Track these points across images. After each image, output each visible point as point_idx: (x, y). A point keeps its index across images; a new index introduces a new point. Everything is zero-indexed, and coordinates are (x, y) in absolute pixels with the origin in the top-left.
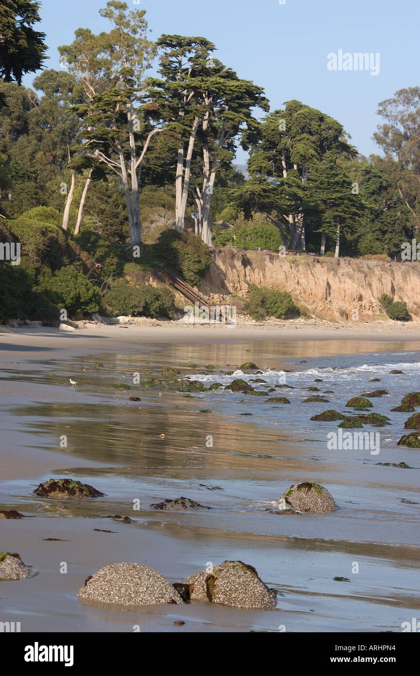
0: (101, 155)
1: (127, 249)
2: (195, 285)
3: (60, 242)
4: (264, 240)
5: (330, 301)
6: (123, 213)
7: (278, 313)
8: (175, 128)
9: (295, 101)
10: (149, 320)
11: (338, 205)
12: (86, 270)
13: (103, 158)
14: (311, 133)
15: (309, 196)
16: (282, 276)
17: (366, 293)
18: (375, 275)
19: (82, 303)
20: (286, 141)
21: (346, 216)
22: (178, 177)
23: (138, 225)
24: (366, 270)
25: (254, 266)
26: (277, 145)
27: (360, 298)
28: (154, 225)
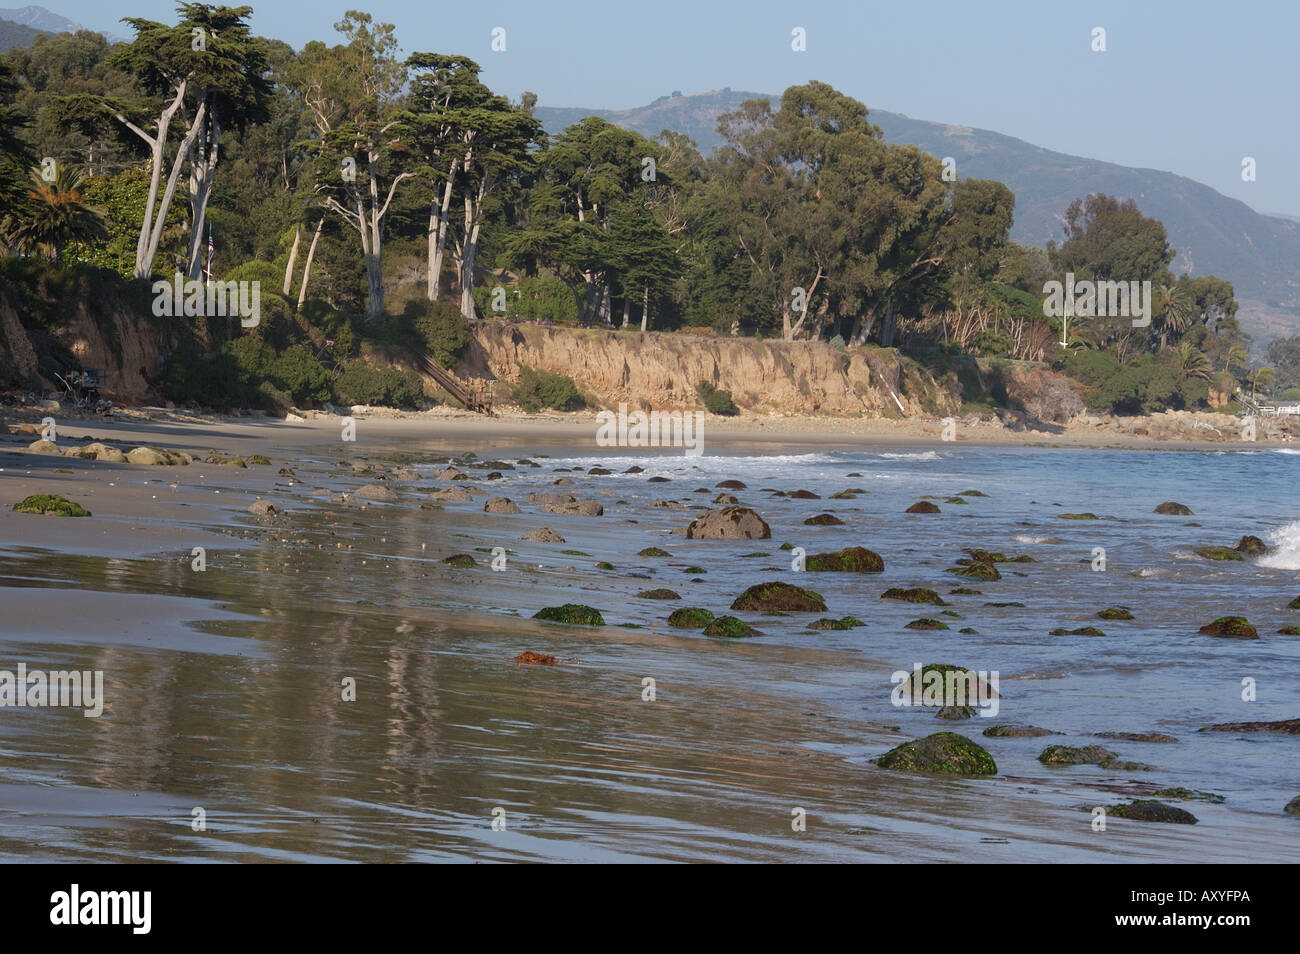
0: (335, 205)
1: (366, 321)
2: (451, 367)
3: (285, 317)
4: (558, 299)
5: (629, 389)
6: (361, 262)
7: (557, 404)
8: (427, 174)
9: (596, 118)
10: (391, 410)
11: (646, 263)
12: (316, 351)
13: (337, 207)
14: (614, 161)
15: (607, 249)
16: (564, 356)
17: (678, 378)
18: (693, 355)
19: (312, 390)
20: (585, 173)
21: (655, 277)
22: (432, 231)
23: (379, 291)
24: (680, 347)
25: (528, 342)
26: (570, 177)
27: (670, 385)
28: (402, 281)
